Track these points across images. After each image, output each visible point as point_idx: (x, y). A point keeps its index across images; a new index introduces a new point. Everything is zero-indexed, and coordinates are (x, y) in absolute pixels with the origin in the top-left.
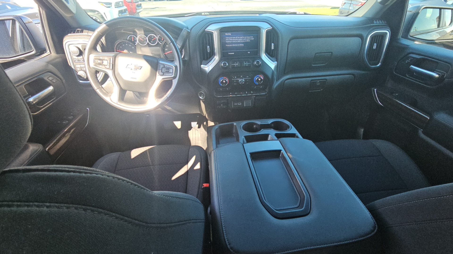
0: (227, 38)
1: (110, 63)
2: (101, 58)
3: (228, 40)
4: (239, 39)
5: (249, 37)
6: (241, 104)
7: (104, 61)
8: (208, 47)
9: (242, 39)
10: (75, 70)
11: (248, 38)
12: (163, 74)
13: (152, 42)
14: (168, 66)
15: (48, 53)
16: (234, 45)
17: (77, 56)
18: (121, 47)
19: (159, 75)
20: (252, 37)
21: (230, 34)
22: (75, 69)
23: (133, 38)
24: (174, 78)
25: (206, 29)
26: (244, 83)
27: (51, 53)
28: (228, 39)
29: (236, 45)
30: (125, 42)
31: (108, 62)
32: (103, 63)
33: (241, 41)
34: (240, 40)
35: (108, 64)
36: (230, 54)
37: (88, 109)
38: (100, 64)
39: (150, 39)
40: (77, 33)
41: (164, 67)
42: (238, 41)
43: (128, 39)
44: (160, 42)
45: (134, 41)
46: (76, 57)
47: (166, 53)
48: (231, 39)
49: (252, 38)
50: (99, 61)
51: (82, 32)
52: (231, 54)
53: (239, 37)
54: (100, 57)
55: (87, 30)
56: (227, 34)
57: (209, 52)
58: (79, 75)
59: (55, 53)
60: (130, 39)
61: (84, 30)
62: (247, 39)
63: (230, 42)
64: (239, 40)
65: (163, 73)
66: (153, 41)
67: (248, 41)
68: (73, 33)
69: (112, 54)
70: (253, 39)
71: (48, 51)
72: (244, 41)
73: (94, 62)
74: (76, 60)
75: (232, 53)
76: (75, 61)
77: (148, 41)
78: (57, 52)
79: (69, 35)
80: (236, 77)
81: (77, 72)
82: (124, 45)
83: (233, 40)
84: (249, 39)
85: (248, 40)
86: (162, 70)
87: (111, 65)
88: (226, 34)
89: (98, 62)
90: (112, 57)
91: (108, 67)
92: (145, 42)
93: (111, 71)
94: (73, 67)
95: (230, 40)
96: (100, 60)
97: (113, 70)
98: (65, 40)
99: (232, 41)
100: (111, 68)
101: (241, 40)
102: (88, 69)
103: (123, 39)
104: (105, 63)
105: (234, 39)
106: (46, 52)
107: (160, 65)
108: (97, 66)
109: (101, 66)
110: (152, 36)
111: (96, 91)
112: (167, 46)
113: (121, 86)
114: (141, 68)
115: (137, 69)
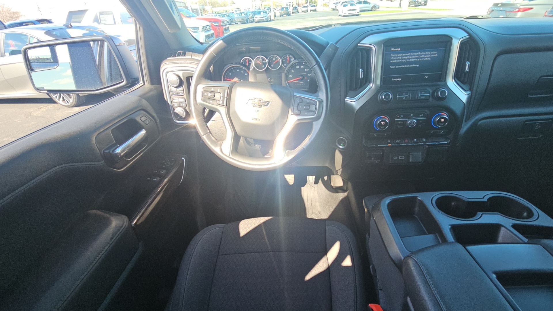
0: (393, 56)
1: (224, 97)
2: (212, 90)
3: (394, 58)
4: (412, 57)
5: (429, 53)
6: (404, 158)
7: (216, 94)
8: (360, 70)
9: (417, 57)
10: (172, 106)
11: (428, 54)
12: (299, 113)
13: (272, 66)
14: (308, 101)
15: (141, 84)
16: (404, 66)
17: (176, 87)
18: (230, 74)
19: (292, 113)
20: (436, 52)
21: (399, 49)
22: (171, 105)
23: (247, 61)
24: (317, 118)
25: (359, 43)
26: (415, 125)
27: (144, 84)
28: (394, 57)
29: (406, 66)
30: (236, 66)
31: (222, 96)
32: (215, 97)
33: (416, 60)
34: (414, 58)
35: (222, 98)
36: (394, 80)
37: (183, 160)
38: (210, 99)
39: (270, 61)
40: (178, 56)
41: (302, 103)
42: (411, 60)
43: (241, 63)
44: (283, 65)
45: (248, 65)
46: (175, 89)
47: (290, 81)
48: (399, 56)
49: (435, 54)
50: (210, 95)
51: (185, 55)
52: (396, 80)
53: (413, 54)
54: (212, 88)
55: (191, 52)
56: (394, 50)
57: (361, 77)
58: (176, 113)
59: (150, 83)
60: (244, 63)
61: (187, 52)
62: (426, 56)
63: (398, 61)
64: (412, 59)
65: (300, 111)
66: (275, 64)
67: (428, 59)
68: (173, 57)
69: (227, 84)
70: (437, 55)
71: (141, 82)
72: (420, 60)
73: (203, 95)
74: (174, 93)
75: (397, 78)
77: (267, 64)
78: (152, 83)
79: (168, 59)
80: (402, 116)
81: (174, 109)
82: (234, 71)
83: (403, 58)
84: (429, 56)
85: (428, 57)
86: (298, 106)
87: (225, 99)
88: (392, 49)
89: (207, 95)
90: (227, 88)
91: (221, 103)
92: (263, 66)
93: (225, 108)
94: (169, 102)
95: (397, 58)
96: (211, 92)
97: (227, 107)
98: (162, 67)
99: (400, 61)
100: (225, 104)
101: (415, 58)
102: (194, 106)
103: (235, 63)
104: (218, 96)
105: (405, 56)
106: (138, 83)
107: (295, 100)
108: (206, 102)
109: (211, 102)
110: (273, 58)
111: (202, 137)
112: (292, 71)
113: (236, 131)
114: (268, 104)
115: (262, 106)
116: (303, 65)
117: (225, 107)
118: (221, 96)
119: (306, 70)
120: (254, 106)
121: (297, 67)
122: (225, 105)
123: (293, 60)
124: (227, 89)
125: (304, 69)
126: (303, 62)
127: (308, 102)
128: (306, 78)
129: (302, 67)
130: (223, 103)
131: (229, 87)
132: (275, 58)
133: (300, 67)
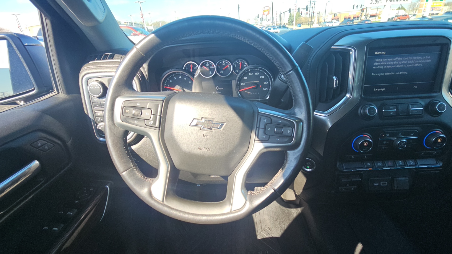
0: (377, 60)
1: (156, 115)
2: (139, 104)
3: (378, 64)
4: (400, 63)
5: (421, 58)
6: (386, 185)
7: (143, 111)
8: (334, 77)
9: (407, 62)
10: (94, 121)
11: (420, 60)
12: (267, 139)
13: (221, 72)
14: (280, 121)
15: (55, 93)
16: (389, 74)
17: (99, 97)
18: (171, 81)
19: (257, 139)
20: (429, 57)
21: (385, 53)
22: (93, 119)
23: (191, 66)
25: (333, 45)
27: (59, 93)
28: (377, 62)
29: (391, 73)
30: (178, 72)
31: (153, 113)
32: (142, 116)
33: (405, 66)
34: (401, 64)
35: (152, 116)
36: (376, 90)
37: (107, 188)
38: (134, 117)
39: (219, 67)
40: (104, 59)
41: (271, 123)
42: (398, 66)
43: (184, 68)
44: (235, 71)
45: (193, 71)
46: (97, 99)
47: (242, 90)
48: (384, 62)
49: (428, 59)
50: (134, 112)
51: (112, 58)
52: (379, 90)
53: (401, 59)
54: (138, 103)
55: (121, 54)
56: (378, 53)
57: (335, 86)
58: (99, 129)
59: (65, 93)
60: (187, 69)
61: (116, 55)
62: (417, 62)
63: (382, 67)
64: (399, 64)
65: (268, 136)
66: (225, 70)
67: (419, 65)
68: (97, 60)
69: (161, 96)
70: (430, 60)
71: (56, 91)
72: (410, 66)
73: (123, 113)
74: (97, 104)
75: (380, 88)
76: (96, 106)
77: (215, 70)
78: (68, 91)
79: (90, 62)
80: (388, 135)
81: (97, 124)
82: (175, 78)
83: (389, 63)
84: (421, 61)
85: (419, 63)
86: (265, 128)
87: (158, 117)
88: (376, 53)
89: (131, 112)
90: (162, 102)
91: (151, 123)
92: (211, 73)
93: (157, 131)
94: (90, 116)
95: (381, 64)
96: (136, 108)
97: (160, 129)
98: (82, 71)
99: (385, 67)
100: (157, 125)
101: (403, 64)
103: (176, 69)
104: (146, 114)
105: (392, 61)
106: (52, 92)
107: (260, 118)
108: (129, 123)
109: (136, 122)
110: (223, 63)
111: (121, 175)
112: (245, 78)
113: (174, 163)
114: (222, 125)
115: (213, 129)
116: (257, 71)
117: (158, 129)
118: (151, 114)
119: (260, 77)
120: (200, 129)
121: (251, 74)
122: (158, 127)
123: (246, 66)
124: (161, 104)
125: (258, 76)
126: (257, 68)
127: (280, 123)
128: (261, 86)
129: (257, 74)
130: (155, 123)
131: (163, 101)
132: (224, 63)
133: (254, 74)
